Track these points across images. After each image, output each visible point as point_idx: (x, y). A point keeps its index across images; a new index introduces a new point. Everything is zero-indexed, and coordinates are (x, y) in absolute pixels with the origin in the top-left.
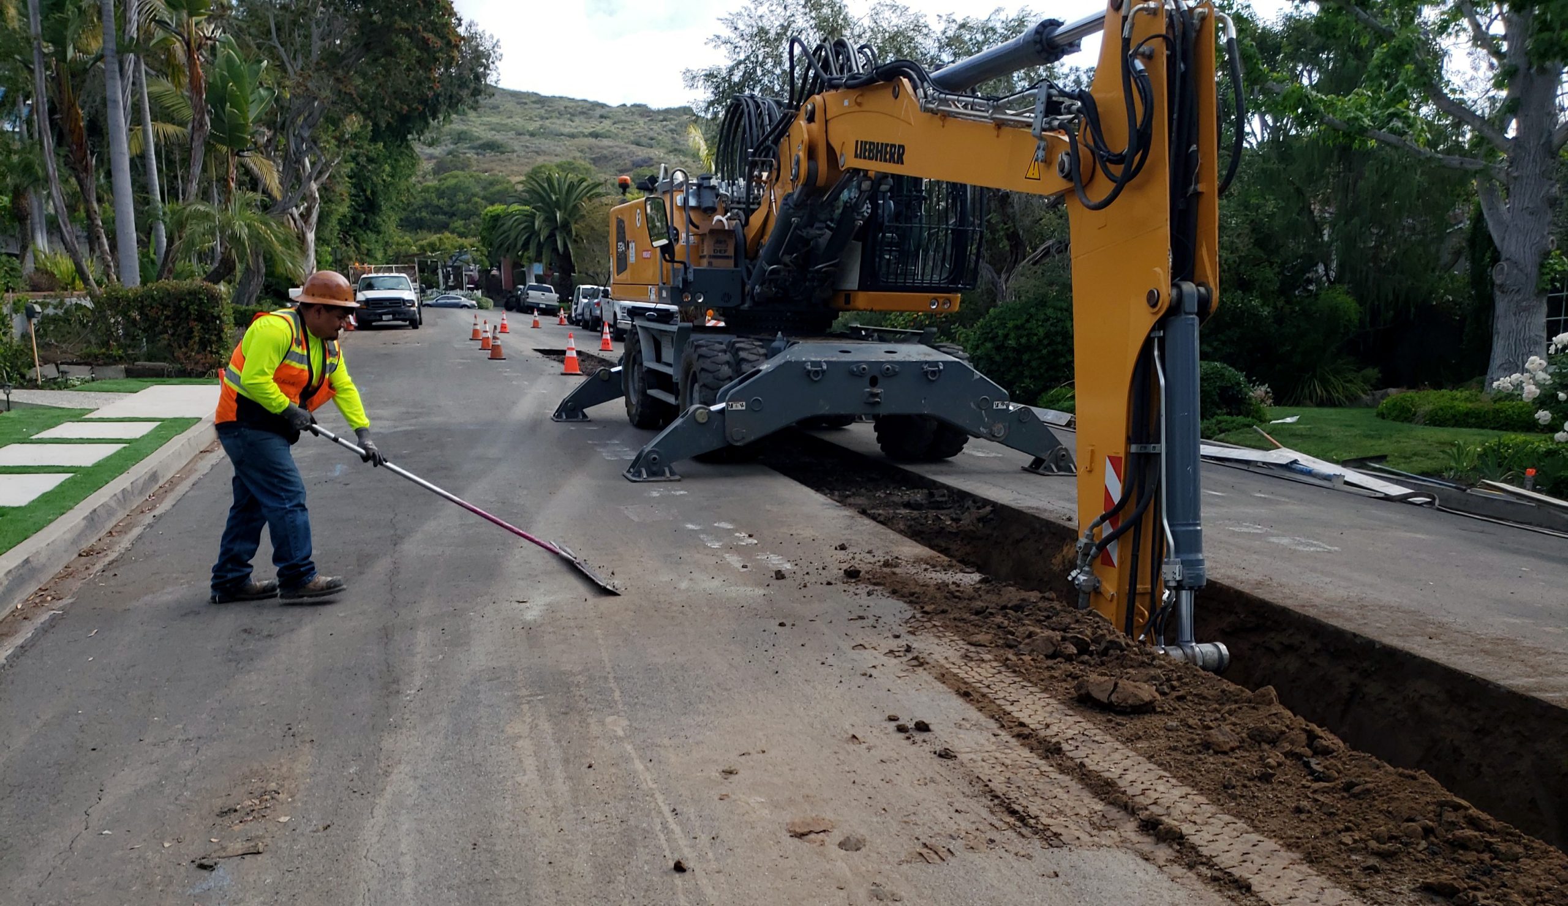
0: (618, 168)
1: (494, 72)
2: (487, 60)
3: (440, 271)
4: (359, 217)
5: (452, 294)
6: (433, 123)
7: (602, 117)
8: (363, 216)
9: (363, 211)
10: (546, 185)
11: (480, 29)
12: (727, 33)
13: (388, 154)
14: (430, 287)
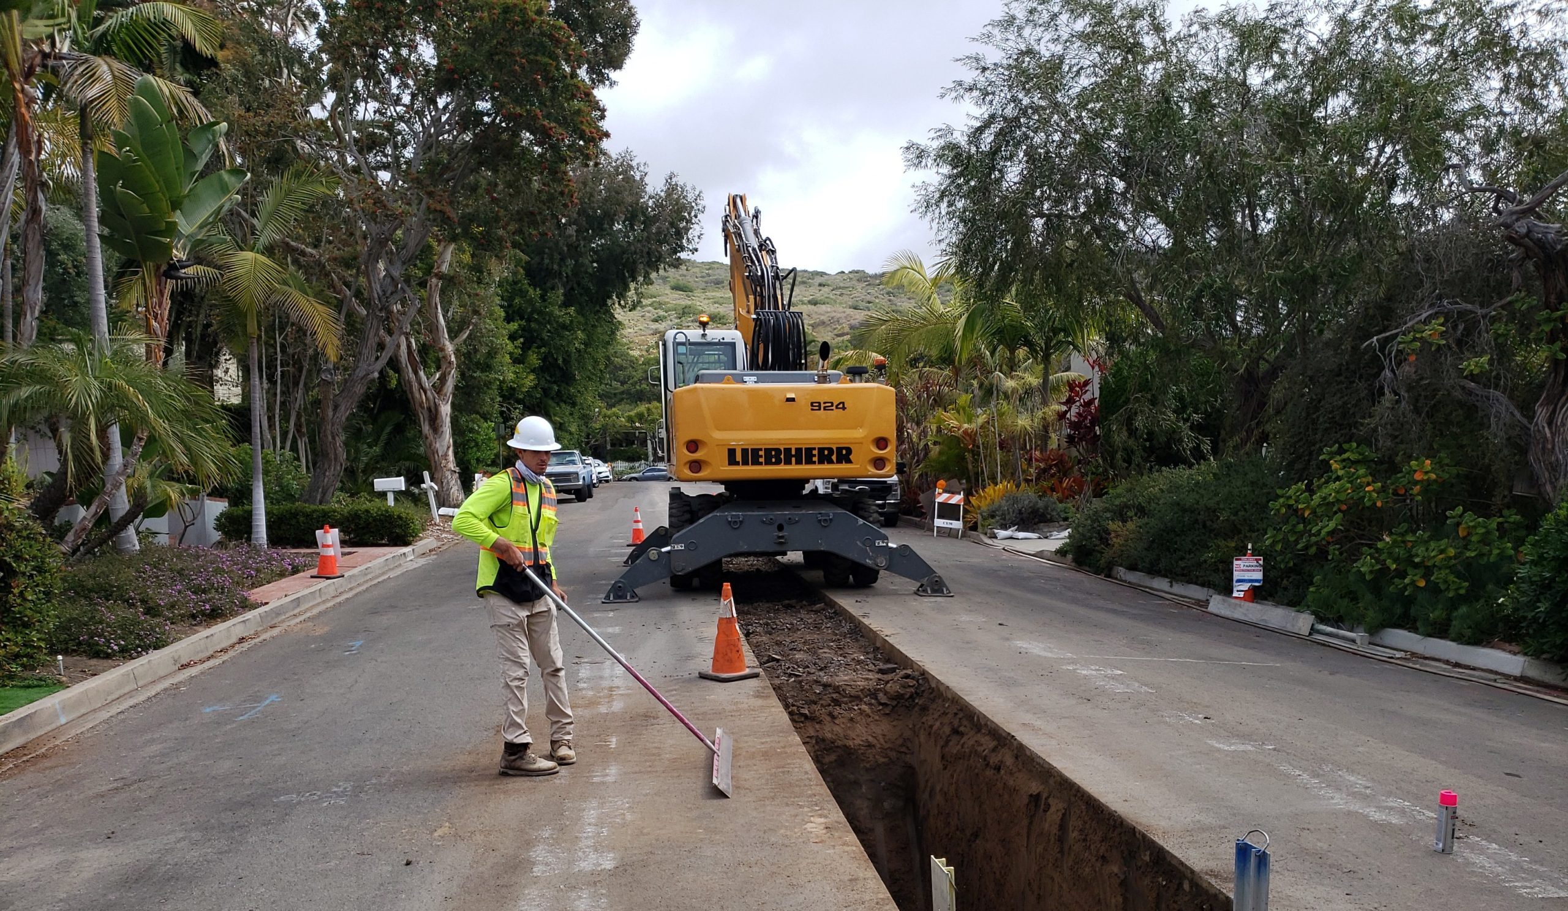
0: (836, 332)
1: (695, 226)
2: (689, 214)
3: (649, 442)
4: (550, 389)
5: (661, 466)
6: (632, 284)
7: (820, 285)
8: (556, 388)
9: (555, 382)
11: (681, 183)
13: (582, 319)
14: (639, 459)
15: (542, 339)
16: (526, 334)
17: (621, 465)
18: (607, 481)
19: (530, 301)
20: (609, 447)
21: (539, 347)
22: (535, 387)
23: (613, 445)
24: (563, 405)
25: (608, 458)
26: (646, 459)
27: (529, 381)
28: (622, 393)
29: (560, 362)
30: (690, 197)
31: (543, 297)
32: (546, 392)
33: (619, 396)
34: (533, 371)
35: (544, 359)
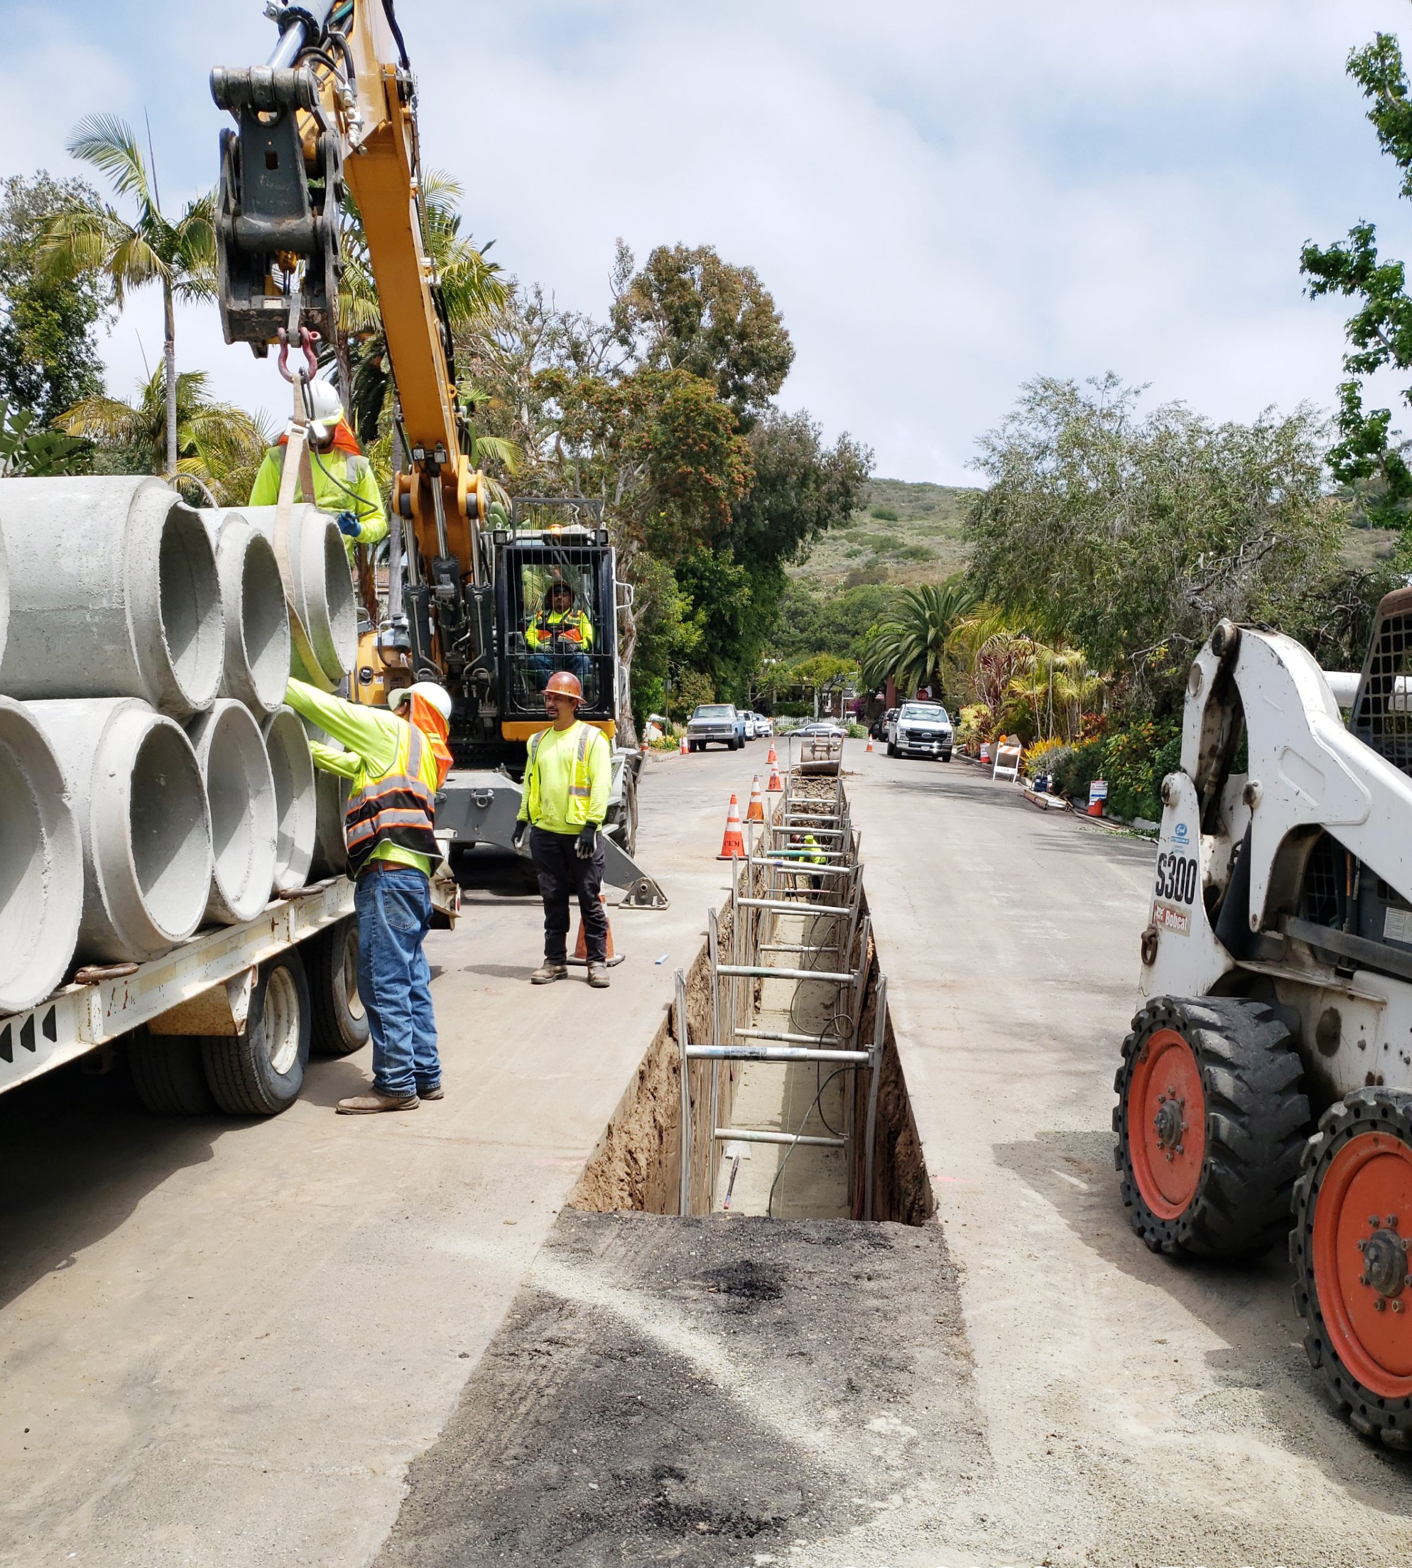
2: (861, 471)
3: (816, 697)
5: (826, 722)
6: (800, 543)
10: (921, 598)
11: (853, 442)
12: (984, 454)
13: (750, 576)
14: (804, 714)
15: (712, 596)
16: (697, 591)
17: (784, 721)
18: (767, 736)
19: (704, 561)
20: (775, 702)
21: (708, 604)
22: (701, 643)
23: (779, 699)
24: (728, 660)
25: (774, 712)
26: (812, 715)
27: (696, 637)
28: (801, 641)
29: (727, 618)
30: (862, 455)
31: (715, 557)
32: (711, 647)
33: (797, 645)
34: (701, 627)
35: (712, 617)
